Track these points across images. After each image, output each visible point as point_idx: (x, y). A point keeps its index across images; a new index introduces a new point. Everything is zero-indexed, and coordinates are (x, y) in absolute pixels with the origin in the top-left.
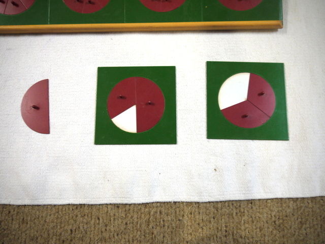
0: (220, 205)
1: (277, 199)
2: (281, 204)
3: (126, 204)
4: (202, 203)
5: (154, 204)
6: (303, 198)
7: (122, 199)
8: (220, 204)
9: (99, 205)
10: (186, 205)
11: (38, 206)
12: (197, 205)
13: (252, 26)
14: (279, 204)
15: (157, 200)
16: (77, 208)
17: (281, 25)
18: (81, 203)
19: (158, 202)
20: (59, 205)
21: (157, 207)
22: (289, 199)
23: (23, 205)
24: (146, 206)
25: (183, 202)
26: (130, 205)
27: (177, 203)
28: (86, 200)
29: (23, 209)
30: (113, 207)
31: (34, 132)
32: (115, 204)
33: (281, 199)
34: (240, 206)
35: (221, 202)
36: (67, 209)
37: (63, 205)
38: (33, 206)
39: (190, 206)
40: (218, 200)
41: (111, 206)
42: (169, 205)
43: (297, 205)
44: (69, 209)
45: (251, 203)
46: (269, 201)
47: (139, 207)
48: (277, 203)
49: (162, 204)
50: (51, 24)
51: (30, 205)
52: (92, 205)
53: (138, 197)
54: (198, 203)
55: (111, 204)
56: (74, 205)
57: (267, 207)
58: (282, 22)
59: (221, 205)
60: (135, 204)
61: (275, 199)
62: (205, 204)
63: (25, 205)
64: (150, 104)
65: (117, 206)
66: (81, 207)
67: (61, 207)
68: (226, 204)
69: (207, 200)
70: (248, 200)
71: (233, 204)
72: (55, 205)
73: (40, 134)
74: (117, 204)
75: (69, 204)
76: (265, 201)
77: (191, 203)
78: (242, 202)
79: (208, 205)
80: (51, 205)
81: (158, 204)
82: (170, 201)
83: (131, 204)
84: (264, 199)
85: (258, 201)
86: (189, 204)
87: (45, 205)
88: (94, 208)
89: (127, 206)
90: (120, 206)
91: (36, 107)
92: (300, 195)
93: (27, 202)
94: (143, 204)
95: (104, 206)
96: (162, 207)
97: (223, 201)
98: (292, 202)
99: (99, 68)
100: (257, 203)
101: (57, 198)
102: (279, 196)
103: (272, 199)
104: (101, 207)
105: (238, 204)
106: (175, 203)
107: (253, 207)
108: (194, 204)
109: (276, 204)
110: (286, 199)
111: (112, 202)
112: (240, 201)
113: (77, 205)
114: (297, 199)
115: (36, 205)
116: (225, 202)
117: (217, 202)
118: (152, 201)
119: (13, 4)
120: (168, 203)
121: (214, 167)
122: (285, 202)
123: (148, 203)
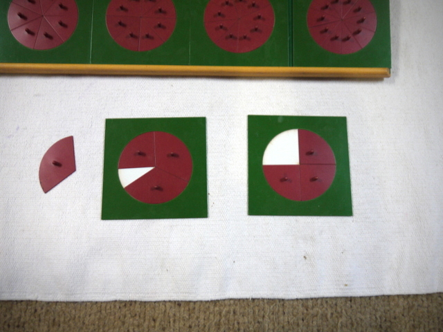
0: (310, 303)
1: (384, 296)
2: (389, 301)
3: (190, 301)
4: (288, 300)
5: (226, 302)
6: (417, 295)
7: (184, 295)
8: (311, 301)
9: (155, 302)
10: (268, 303)
11: (75, 303)
12: (282, 303)
14: (386, 302)
15: (231, 297)
16: (125, 306)
17: (388, 73)
18: (131, 299)
19: (231, 299)
20: (102, 302)
21: (230, 305)
22: (398, 296)
23: (54, 302)
24: (215, 303)
25: (263, 299)
26: (195, 302)
27: (256, 301)
28: (137, 295)
30: (173, 305)
32: (175, 302)
33: (389, 296)
34: (336, 305)
35: (312, 299)
36: (112, 307)
37: (107, 303)
38: (67, 303)
39: (272, 304)
40: (308, 296)
41: (169, 304)
42: (245, 303)
43: (408, 303)
44: (115, 306)
45: (351, 301)
47: (207, 305)
48: (384, 301)
49: (236, 302)
50: (93, 63)
51: (64, 302)
52: (145, 302)
53: (206, 292)
54: (283, 300)
55: (170, 301)
56: (121, 302)
57: (370, 305)
59: (313, 303)
60: (201, 302)
61: (381, 296)
62: (291, 302)
63: (57, 302)
65: (178, 304)
66: (131, 305)
67: (104, 305)
68: (319, 302)
69: (295, 297)
70: (346, 298)
71: (327, 302)
72: (96, 302)
74: (178, 301)
75: (116, 301)
76: (368, 299)
77: (274, 300)
78: (339, 300)
79: (295, 303)
80: (91, 302)
81: (232, 302)
82: (248, 297)
83: (197, 301)
84: (367, 297)
86: (272, 301)
87: (83, 302)
88: (147, 306)
89: (192, 304)
90: (183, 304)
92: (413, 291)
93: (60, 297)
94: (212, 301)
95: (161, 304)
96: (236, 305)
97: (315, 298)
98: (402, 300)
100: (358, 301)
101: (100, 293)
102: (387, 292)
103: (377, 297)
104: (157, 305)
105: (334, 302)
106: (253, 300)
107: (353, 305)
108: (278, 301)
109: (382, 302)
110: (394, 296)
111: (172, 299)
112: (336, 298)
113: (126, 301)
114: (409, 296)
115: (71, 302)
116: (317, 299)
117: (307, 299)
118: (223, 297)
119: (47, 35)
120: (243, 300)
121: (303, 254)
122: (394, 300)
123: (218, 301)
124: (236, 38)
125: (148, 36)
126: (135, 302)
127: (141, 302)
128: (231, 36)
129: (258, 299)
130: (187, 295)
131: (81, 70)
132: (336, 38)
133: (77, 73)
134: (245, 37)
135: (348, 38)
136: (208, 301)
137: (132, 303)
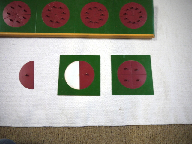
1: (152, 125)
2: (154, 128)
3: (73, 127)
4: (113, 126)
5: (88, 127)
6: (165, 125)
7: (71, 124)
9: (59, 127)
10: (105, 128)
11: (27, 127)
12: (110, 128)
13: (139, 36)
14: (153, 128)
16: (47, 129)
17: (154, 36)
18: (50, 126)
19: (90, 126)
20: (38, 127)
21: (89, 129)
22: (158, 125)
24: (84, 128)
25: (103, 126)
26: (75, 127)
28: (52, 124)
29: (18, 129)
30: (66, 129)
31: (26, 88)
32: (67, 127)
33: (154, 125)
34: (133, 129)
35: (123, 126)
36: (42, 129)
38: (24, 128)
40: (121, 125)
41: (65, 128)
42: (96, 128)
43: (162, 128)
44: (43, 129)
45: (138, 127)
46: (148, 126)
47: (80, 129)
48: (152, 127)
49: (92, 127)
50: (36, 32)
51: (22, 127)
52: (55, 127)
53: (80, 123)
54: (111, 126)
55: (65, 127)
56: (45, 127)
57: (146, 129)
58: (154, 35)
59: (123, 128)
60: (78, 127)
61: (151, 125)
63: (20, 127)
64: (87, 75)
65: (68, 128)
66: (49, 128)
67: (38, 128)
68: (126, 127)
69: (116, 126)
71: (129, 128)
72: (35, 127)
73: (29, 89)
74: (69, 127)
75: (43, 127)
76: (146, 126)
77: (107, 127)
78: (134, 126)
79: (116, 128)
80: (33, 127)
81: (90, 127)
82: (97, 125)
84: (145, 125)
85: (142, 126)
86: (106, 127)
87: (30, 127)
88: (56, 129)
89: (74, 128)
90: (70, 128)
91: (27, 75)
92: (163, 123)
93: (21, 125)
94: (82, 127)
95: (62, 128)
96: (92, 129)
98: (159, 127)
99: (61, 56)
100: (141, 127)
101: (37, 123)
102: (153, 123)
103: (149, 125)
104: (60, 128)
105: (132, 128)
106: (99, 126)
107: (140, 129)
108: (109, 127)
109: (151, 128)
110: (156, 125)
111: (66, 126)
114: (162, 125)
115: (25, 127)
116: (125, 126)
117: (121, 126)
118: (87, 125)
119: (18, 22)
120: (95, 126)
121: (119, 108)
122: (156, 127)
123: (85, 127)
124: (93, 22)
125: (57, 22)
126: (51, 127)
127: (53, 127)
128: (91, 22)
129: (101, 126)
130: (72, 124)
131: (31, 35)
132: (130, 22)
133: (30, 36)
134: (96, 22)
135: (134, 23)
136: (81, 127)
137: (50, 127)
